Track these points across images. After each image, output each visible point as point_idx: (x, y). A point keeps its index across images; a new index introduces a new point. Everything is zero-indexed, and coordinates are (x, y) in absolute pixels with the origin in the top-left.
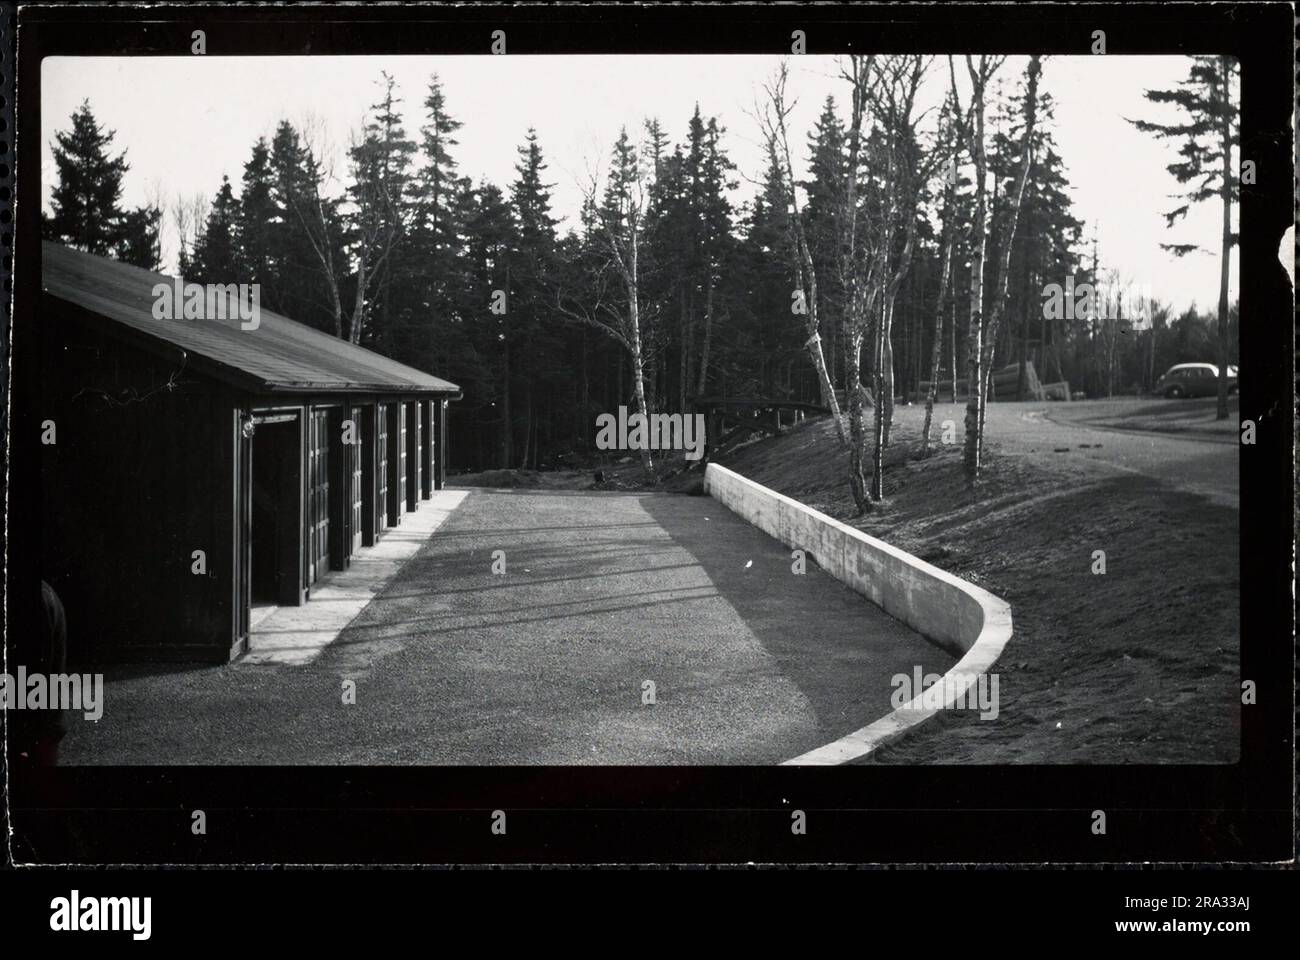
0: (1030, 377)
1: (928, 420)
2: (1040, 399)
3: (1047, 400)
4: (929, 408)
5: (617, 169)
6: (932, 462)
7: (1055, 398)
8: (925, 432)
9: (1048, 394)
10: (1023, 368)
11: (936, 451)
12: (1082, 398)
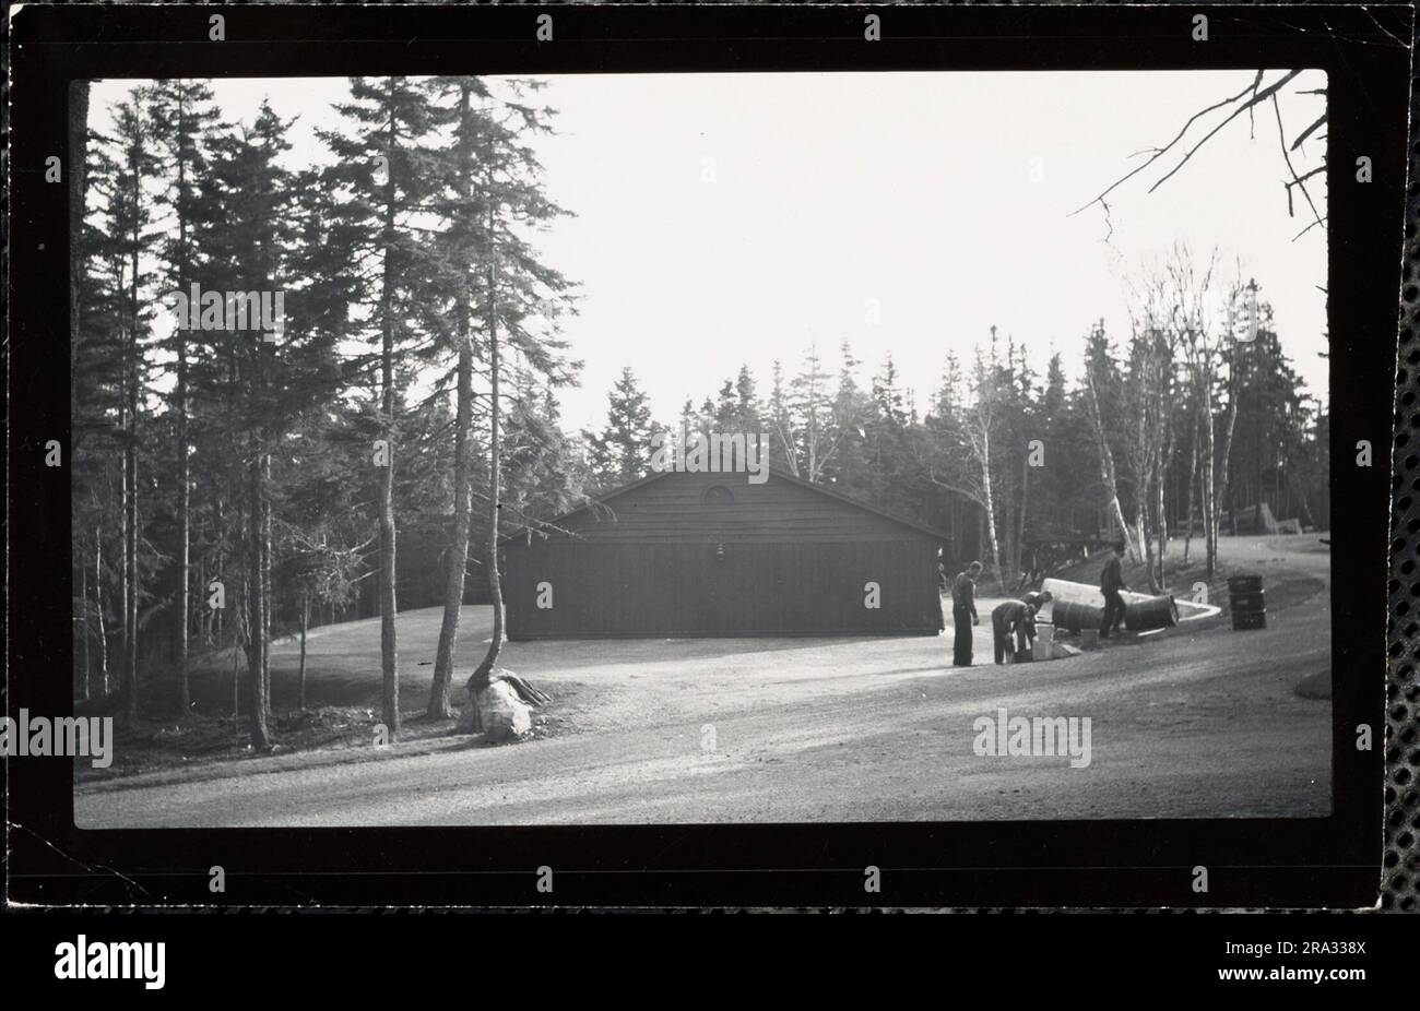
0: (1266, 516)
1: (1187, 548)
2: (1274, 533)
3: (1280, 534)
4: (1188, 541)
5: (947, 374)
6: (1190, 570)
7: (1286, 531)
8: (1186, 555)
9: (1280, 529)
10: (1258, 510)
11: (1193, 565)
12: (1311, 532)
